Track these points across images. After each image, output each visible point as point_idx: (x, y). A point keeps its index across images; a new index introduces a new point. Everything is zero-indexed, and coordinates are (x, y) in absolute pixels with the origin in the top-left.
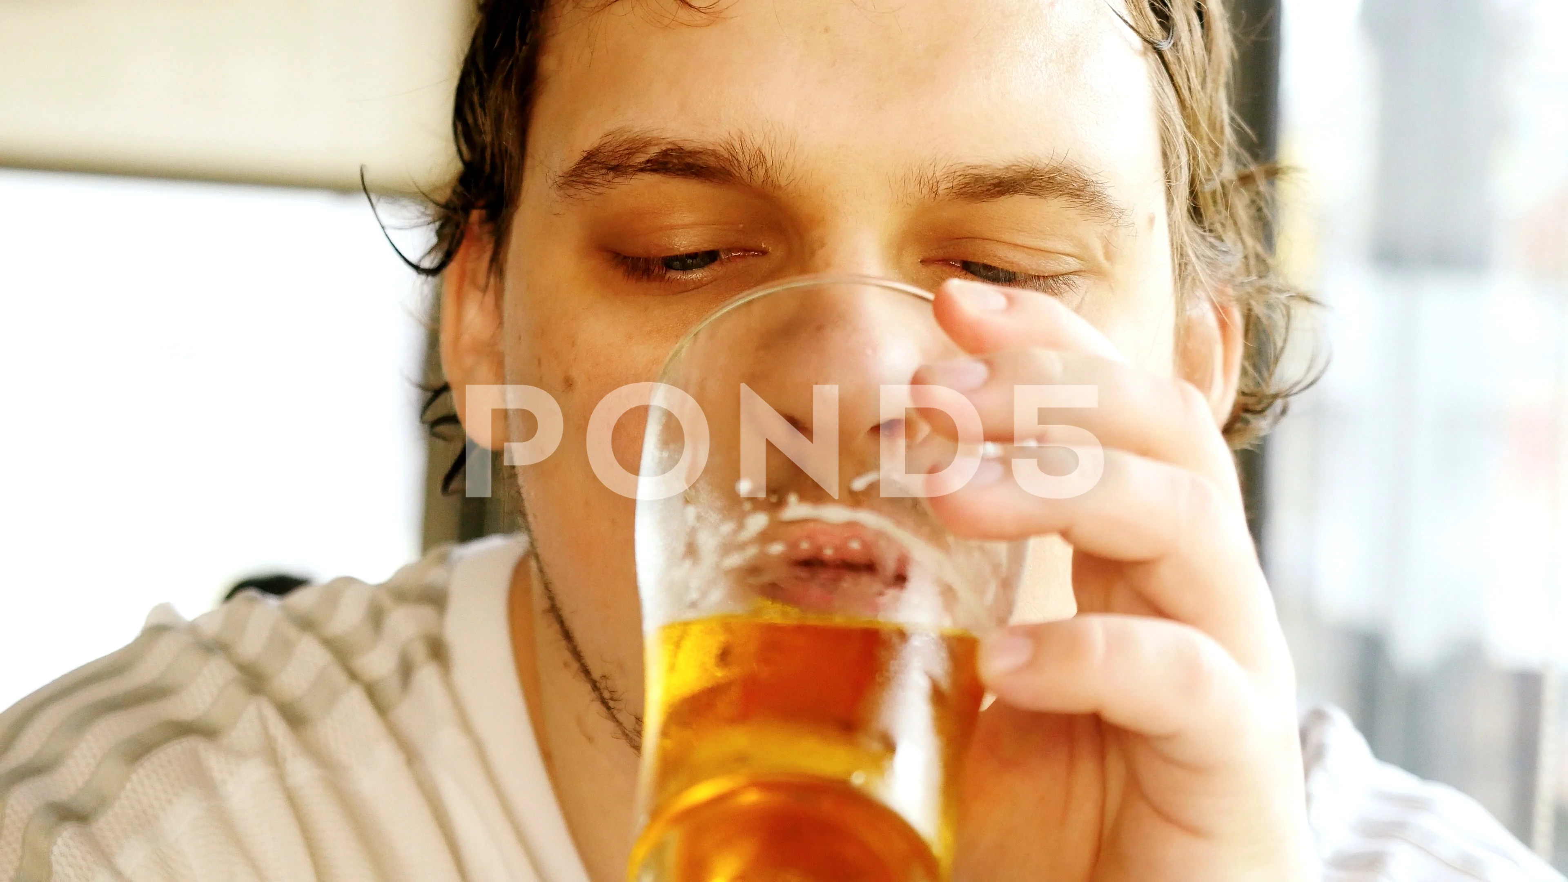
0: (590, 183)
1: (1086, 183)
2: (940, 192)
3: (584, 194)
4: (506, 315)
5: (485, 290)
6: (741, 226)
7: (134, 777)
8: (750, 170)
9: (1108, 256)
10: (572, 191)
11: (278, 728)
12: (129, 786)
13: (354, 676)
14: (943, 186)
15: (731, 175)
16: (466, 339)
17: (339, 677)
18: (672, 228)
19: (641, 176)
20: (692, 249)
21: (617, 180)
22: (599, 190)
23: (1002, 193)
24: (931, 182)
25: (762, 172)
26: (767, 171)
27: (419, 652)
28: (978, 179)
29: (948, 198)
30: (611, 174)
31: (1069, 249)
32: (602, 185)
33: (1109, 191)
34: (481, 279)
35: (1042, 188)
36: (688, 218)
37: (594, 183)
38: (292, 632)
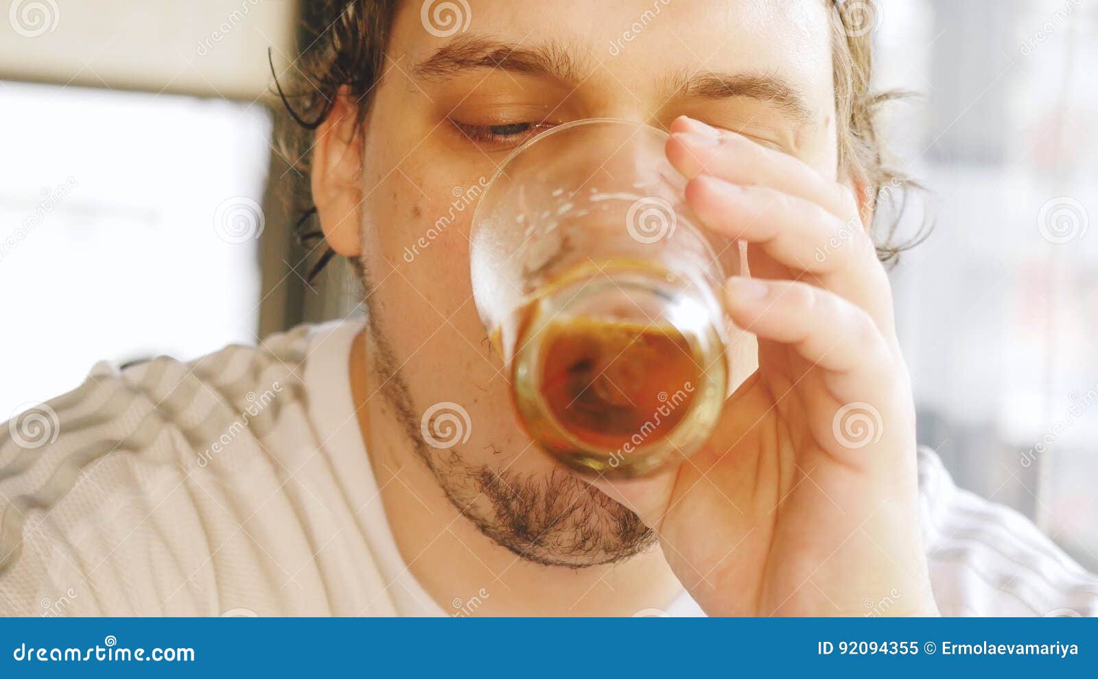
0: (442, 71)
1: (788, 91)
2: (689, 90)
3: (437, 78)
4: (367, 162)
5: (349, 142)
6: (546, 106)
7: (82, 479)
8: (558, 67)
9: (797, 144)
10: (427, 76)
11: (182, 445)
12: (77, 484)
13: (237, 411)
14: (691, 86)
15: (543, 70)
16: (332, 177)
17: (227, 411)
18: (499, 105)
19: (478, 68)
20: (511, 121)
21: (461, 70)
22: (448, 76)
23: (730, 94)
24: (683, 83)
25: (566, 69)
26: (569, 69)
27: (287, 396)
28: (715, 83)
29: (693, 95)
30: (458, 66)
31: (773, 137)
32: (450, 73)
33: (803, 99)
34: (346, 135)
35: (759, 92)
36: (510, 99)
37: (445, 72)
38: (195, 381)
